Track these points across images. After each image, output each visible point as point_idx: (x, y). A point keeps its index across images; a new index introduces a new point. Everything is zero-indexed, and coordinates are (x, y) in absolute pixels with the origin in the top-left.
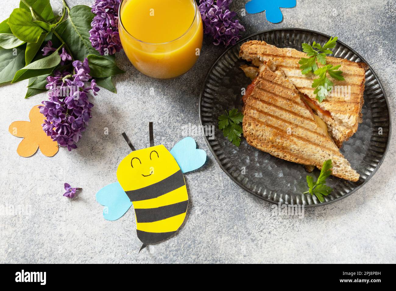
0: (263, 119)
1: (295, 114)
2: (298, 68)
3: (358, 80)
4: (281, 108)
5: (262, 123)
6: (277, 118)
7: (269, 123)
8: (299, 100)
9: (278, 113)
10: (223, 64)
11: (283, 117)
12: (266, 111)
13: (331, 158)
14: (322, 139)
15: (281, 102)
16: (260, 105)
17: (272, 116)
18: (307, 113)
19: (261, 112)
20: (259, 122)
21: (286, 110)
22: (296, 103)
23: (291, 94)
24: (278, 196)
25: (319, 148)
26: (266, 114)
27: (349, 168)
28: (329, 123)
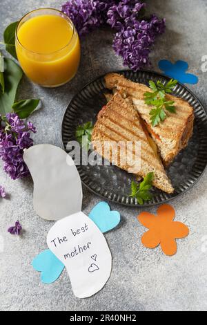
0: (108, 133)
1: (133, 133)
2: (143, 99)
3: (186, 116)
4: (124, 127)
5: (107, 136)
6: (119, 134)
7: (113, 136)
8: (138, 123)
9: (121, 130)
10: (91, 89)
11: (123, 134)
12: (112, 127)
13: (154, 171)
14: (150, 156)
15: (124, 123)
16: (108, 122)
17: (116, 132)
18: (142, 134)
19: (108, 127)
20: (104, 134)
21: (127, 130)
22: (135, 125)
23: (132, 117)
24: (108, 194)
25: (146, 163)
26: (111, 130)
27: (167, 182)
28: (159, 145)
